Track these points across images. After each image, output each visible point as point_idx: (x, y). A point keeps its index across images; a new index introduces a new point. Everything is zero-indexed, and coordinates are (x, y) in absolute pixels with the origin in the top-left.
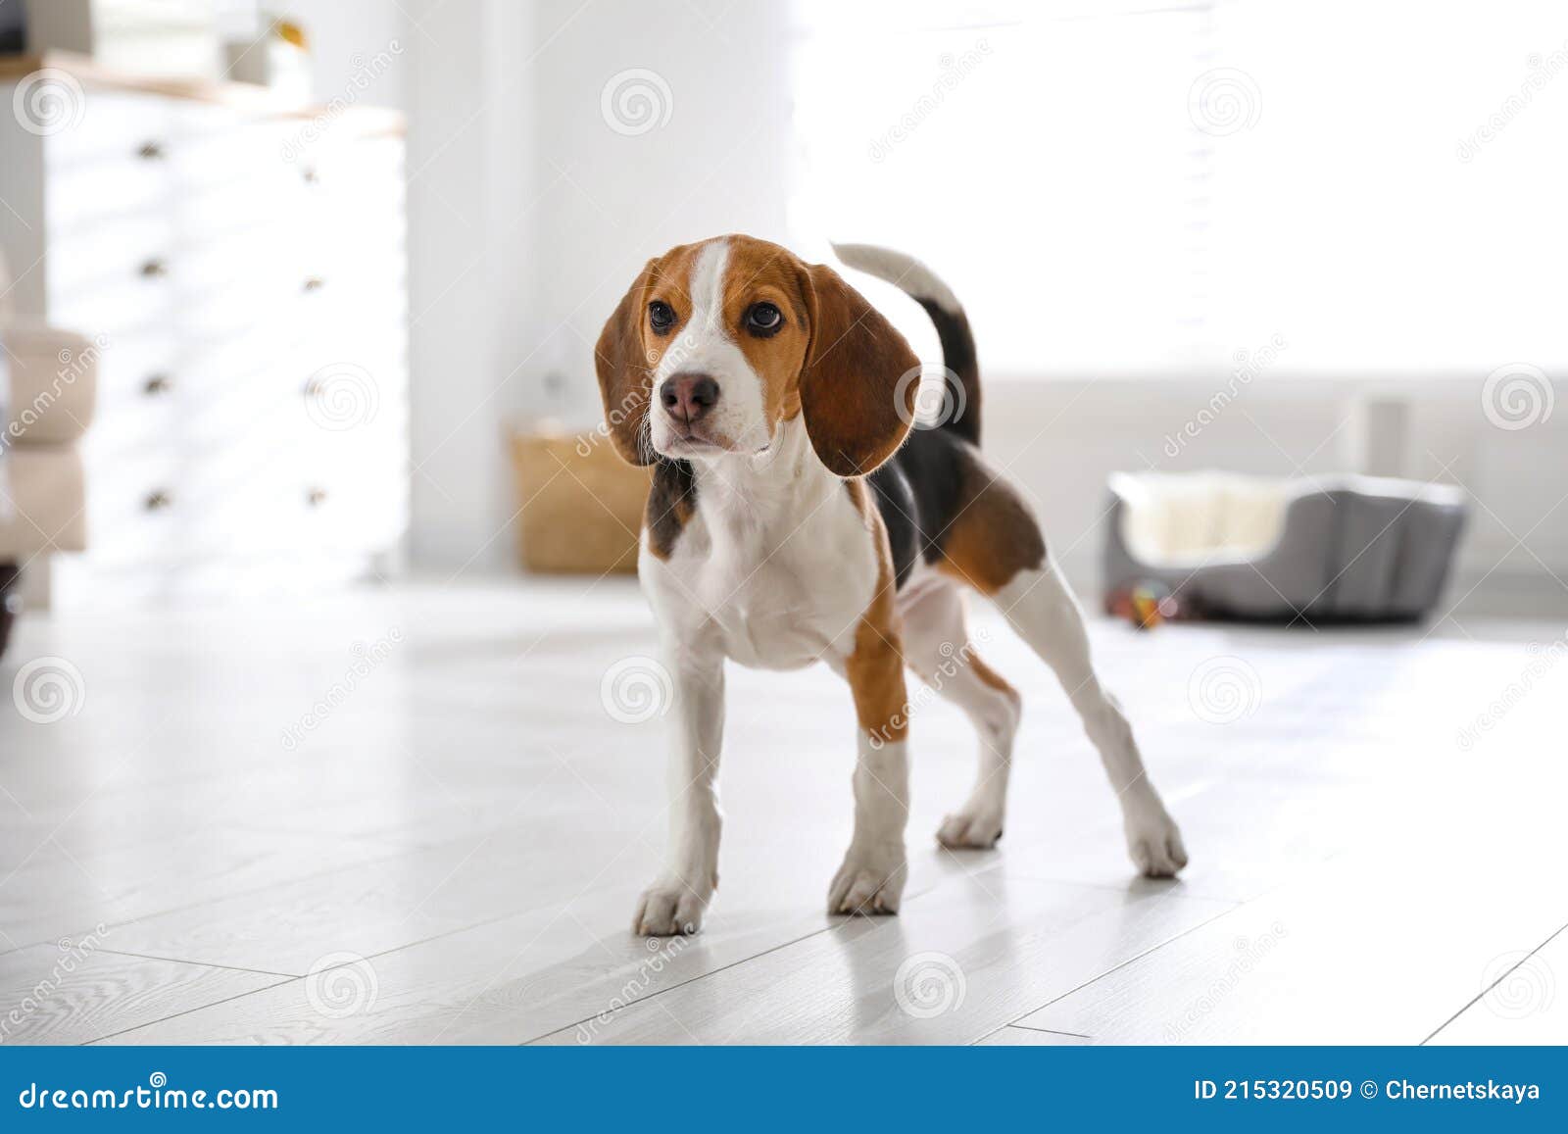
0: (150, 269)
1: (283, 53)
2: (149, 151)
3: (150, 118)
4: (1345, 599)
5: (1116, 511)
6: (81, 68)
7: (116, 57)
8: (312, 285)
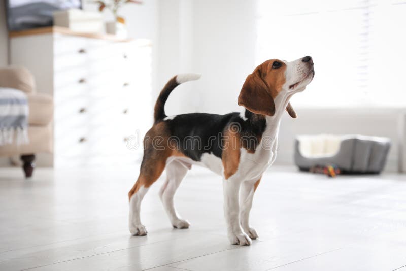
0: (82, 81)
1: (119, 26)
2: (82, 51)
3: (82, 43)
4: (356, 168)
5: (297, 144)
6: (63, 30)
7: (75, 27)
8: (125, 85)
